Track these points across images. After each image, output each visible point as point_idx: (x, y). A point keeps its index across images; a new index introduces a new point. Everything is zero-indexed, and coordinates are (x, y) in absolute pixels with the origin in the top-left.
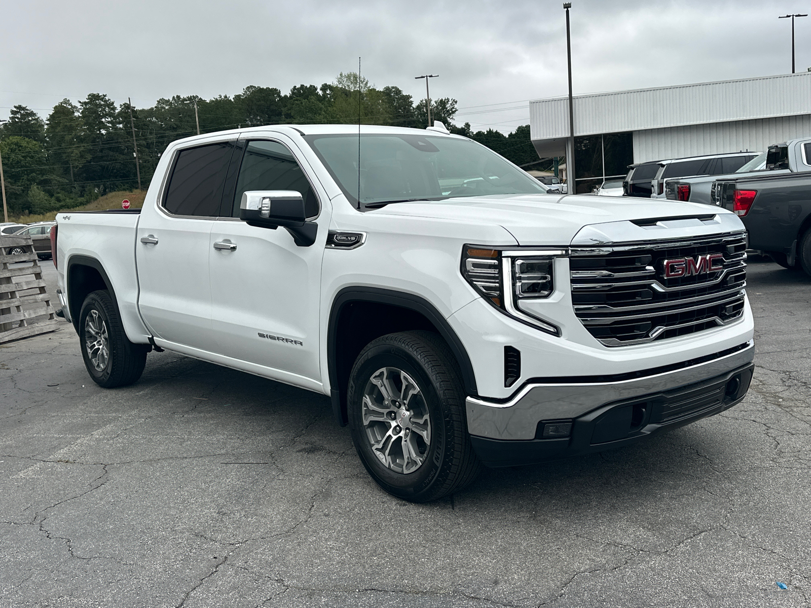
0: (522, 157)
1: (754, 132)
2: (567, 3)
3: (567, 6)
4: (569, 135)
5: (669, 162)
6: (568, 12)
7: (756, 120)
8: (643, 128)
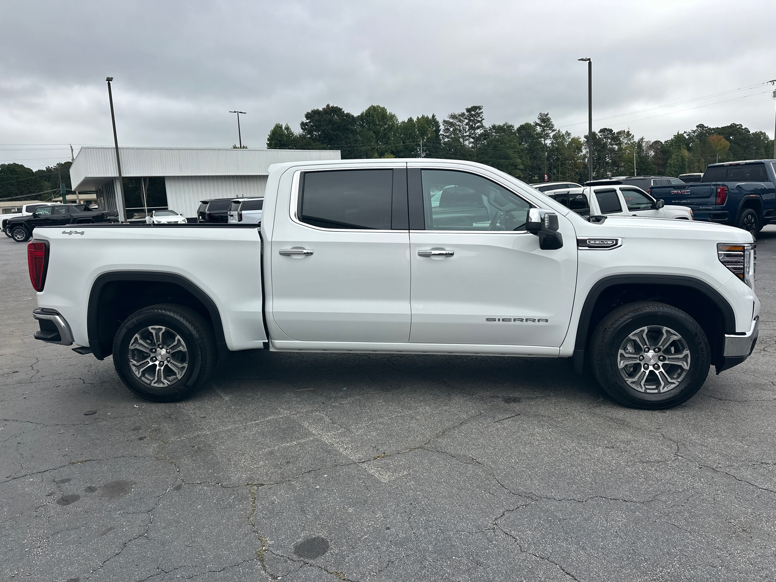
0: (10, 189)
1: (252, 184)
2: (110, 77)
3: (109, 80)
4: (118, 175)
5: (243, 200)
6: (109, 84)
7: (244, 176)
8: (173, 175)
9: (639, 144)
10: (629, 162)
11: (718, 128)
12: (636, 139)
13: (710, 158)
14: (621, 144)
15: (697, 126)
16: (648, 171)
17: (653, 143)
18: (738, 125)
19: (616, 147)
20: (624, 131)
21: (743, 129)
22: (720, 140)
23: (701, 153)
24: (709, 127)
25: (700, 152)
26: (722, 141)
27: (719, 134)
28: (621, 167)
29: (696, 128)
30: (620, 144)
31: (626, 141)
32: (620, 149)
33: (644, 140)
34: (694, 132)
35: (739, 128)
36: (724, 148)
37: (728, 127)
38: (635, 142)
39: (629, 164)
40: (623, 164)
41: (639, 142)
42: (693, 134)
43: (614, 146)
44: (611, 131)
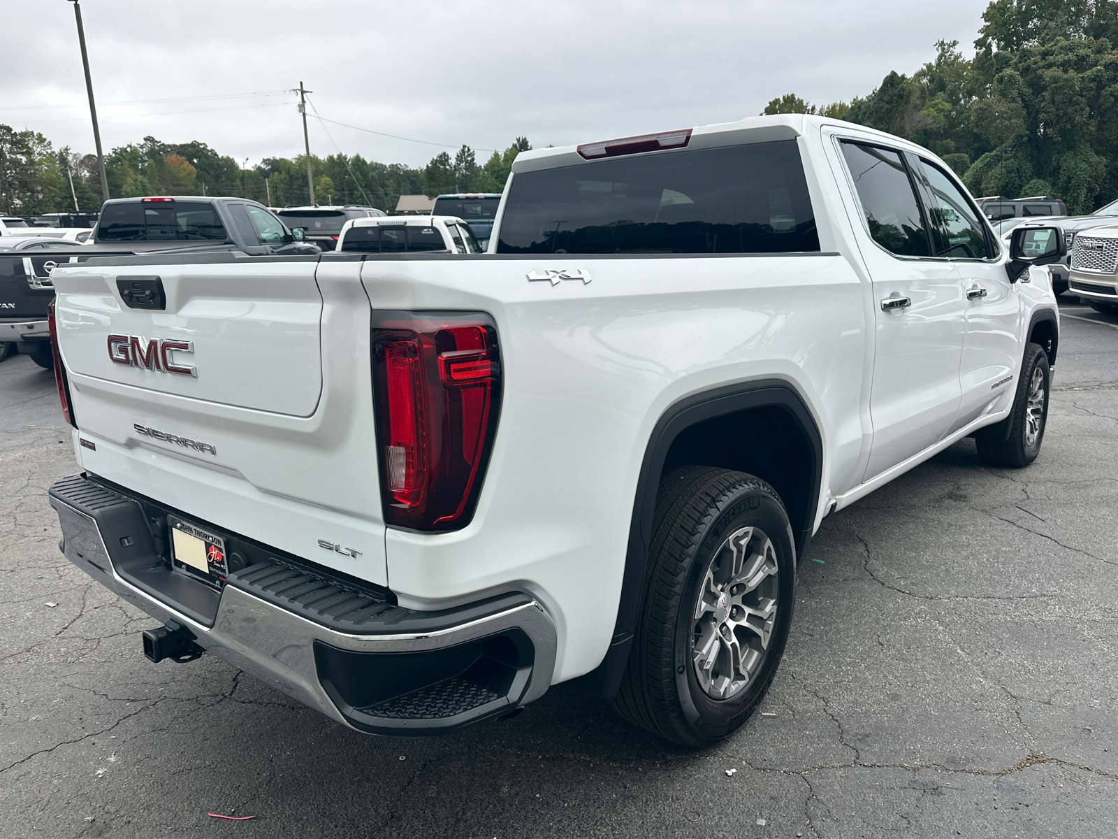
9: (63, 158)
10: (51, 185)
11: (175, 146)
12: (56, 149)
13: (172, 187)
14: (31, 153)
15: (145, 139)
16: (86, 201)
17: (85, 158)
18: (201, 144)
19: (24, 159)
20: (32, 133)
21: (209, 151)
22: (182, 163)
23: (159, 180)
24: (162, 143)
25: (157, 178)
26: (185, 165)
27: (178, 153)
28: (38, 192)
29: (144, 142)
30: (29, 153)
31: (39, 150)
32: (31, 162)
33: (69, 152)
34: (142, 147)
35: (204, 148)
36: (189, 175)
37: (188, 145)
38: (53, 152)
39: (51, 188)
40: (39, 188)
41: (61, 153)
42: (141, 150)
43: (19, 156)
44: (9, 129)
